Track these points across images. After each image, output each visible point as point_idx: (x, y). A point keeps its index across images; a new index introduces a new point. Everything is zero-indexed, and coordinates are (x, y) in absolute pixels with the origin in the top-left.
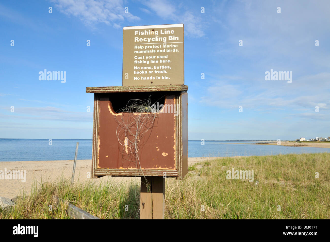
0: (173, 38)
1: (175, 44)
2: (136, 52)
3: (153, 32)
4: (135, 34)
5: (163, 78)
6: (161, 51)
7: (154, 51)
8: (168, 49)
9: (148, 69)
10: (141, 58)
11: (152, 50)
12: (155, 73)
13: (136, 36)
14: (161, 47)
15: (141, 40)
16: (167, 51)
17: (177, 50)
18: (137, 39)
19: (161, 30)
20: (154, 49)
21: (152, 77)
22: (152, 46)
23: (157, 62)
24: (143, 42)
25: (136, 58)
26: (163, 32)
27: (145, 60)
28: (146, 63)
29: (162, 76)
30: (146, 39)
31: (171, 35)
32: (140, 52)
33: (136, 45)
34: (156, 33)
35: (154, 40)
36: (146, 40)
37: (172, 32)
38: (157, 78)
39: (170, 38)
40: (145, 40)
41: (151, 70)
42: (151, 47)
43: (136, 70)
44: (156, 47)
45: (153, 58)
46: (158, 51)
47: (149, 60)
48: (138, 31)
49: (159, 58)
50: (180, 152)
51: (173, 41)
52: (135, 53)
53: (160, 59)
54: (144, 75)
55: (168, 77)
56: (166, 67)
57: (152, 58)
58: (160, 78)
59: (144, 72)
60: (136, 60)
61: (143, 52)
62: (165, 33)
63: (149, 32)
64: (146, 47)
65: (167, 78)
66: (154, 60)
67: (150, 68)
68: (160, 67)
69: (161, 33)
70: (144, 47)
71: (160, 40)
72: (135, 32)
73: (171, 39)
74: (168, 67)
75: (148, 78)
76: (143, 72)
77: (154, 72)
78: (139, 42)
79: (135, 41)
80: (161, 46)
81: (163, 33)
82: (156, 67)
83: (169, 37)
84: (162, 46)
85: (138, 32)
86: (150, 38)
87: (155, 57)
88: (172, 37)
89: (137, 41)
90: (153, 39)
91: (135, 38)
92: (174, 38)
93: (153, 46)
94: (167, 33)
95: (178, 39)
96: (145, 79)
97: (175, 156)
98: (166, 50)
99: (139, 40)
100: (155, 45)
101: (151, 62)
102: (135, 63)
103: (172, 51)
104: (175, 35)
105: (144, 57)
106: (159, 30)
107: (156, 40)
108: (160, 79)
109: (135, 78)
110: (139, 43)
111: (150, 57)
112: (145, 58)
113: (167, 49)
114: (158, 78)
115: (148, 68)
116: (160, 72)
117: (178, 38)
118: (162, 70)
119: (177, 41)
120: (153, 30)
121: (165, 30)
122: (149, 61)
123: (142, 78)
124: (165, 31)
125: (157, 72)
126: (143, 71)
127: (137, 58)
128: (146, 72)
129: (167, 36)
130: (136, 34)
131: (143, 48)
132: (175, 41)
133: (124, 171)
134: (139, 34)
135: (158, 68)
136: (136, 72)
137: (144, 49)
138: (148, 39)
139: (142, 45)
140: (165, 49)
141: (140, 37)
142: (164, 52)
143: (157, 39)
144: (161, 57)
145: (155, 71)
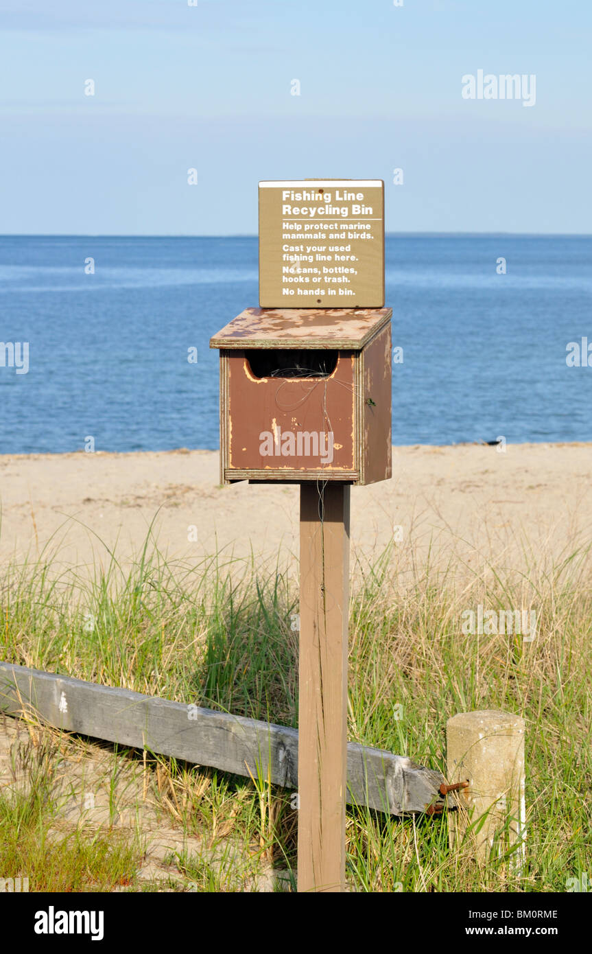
0: (361, 209)
1: (365, 223)
2: (285, 236)
3: (320, 195)
4: (284, 199)
5: (341, 292)
6: (337, 236)
7: (324, 236)
8: (352, 231)
9: (312, 272)
10: (297, 249)
11: (320, 233)
12: (326, 281)
13: (285, 203)
14: (336, 228)
15: (296, 211)
16: (349, 237)
17: (369, 236)
18: (287, 208)
19: (337, 193)
20: (323, 231)
21: (319, 289)
22: (319, 224)
23: (329, 258)
24: (300, 215)
25: (286, 248)
26: (340, 197)
27: (304, 253)
28: (306, 260)
29: (340, 289)
30: (306, 209)
31: (356, 202)
32: (294, 236)
33: (286, 222)
34: (327, 197)
35: (323, 213)
36: (306, 213)
37: (360, 197)
38: (329, 291)
39: (356, 209)
40: (305, 211)
41: (316, 275)
42: (317, 227)
43: (288, 275)
44: (326, 227)
45: (321, 250)
46: (331, 236)
47: (312, 253)
48: (289, 192)
49: (333, 250)
50: (361, 442)
51: (360, 216)
52: (284, 238)
53: (335, 252)
54: (304, 286)
55: (351, 291)
56: (347, 271)
57: (319, 250)
58: (335, 291)
59: (304, 279)
60: (285, 253)
61: (300, 236)
62: (345, 199)
63: (313, 195)
64: (307, 227)
65: (349, 292)
66: (322, 253)
67: (316, 270)
68: (336, 268)
69: (338, 198)
70: (303, 228)
71: (334, 213)
72: (284, 193)
73: (357, 211)
74: (352, 270)
75: (311, 292)
76: (301, 280)
77: (323, 280)
78: (293, 216)
79: (284, 213)
80: (336, 225)
81: (341, 199)
82: (327, 269)
83: (354, 206)
84: (339, 227)
85: (290, 195)
86: (315, 209)
87: (325, 248)
88: (359, 206)
89: (287, 212)
90: (321, 211)
91: (284, 206)
92: (363, 209)
93: (321, 225)
94: (349, 199)
95: (371, 213)
96: (306, 292)
97: (353, 450)
98: (347, 235)
99: (291, 210)
100: (324, 223)
101: (317, 259)
102: (284, 259)
103: (359, 237)
104: (366, 202)
105: (302, 247)
106: (332, 191)
107: (327, 213)
108: (335, 294)
109: (286, 291)
110: (292, 218)
111: (314, 249)
112: (305, 249)
113: (349, 233)
114: (332, 292)
115: (310, 270)
116: (334, 280)
117: (371, 209)
118: (340, 275)
119: (368, 216)
120: (321, 191)
121: (345, 192)
122: (312, 257)
123: (300, 291)
124: (345, 195)
125: (329, 279)
126: (300, 277)
127: (287, 250)
128: (307, 280)
129: (349, 204)
130: (287, 198)
131: (300, 228)
132: (365, 216)
133: (273, 472)
134: (293, 199)
135: (331, 271)
136: (286, 278)
137: (302, 231)
138: (311, 209)
139: (298, 223)
140: (344, 233)
141: (294, 204)
142: (344, 237)
143: (330, 210)
144: (337, 249)
145: (326, 278)
